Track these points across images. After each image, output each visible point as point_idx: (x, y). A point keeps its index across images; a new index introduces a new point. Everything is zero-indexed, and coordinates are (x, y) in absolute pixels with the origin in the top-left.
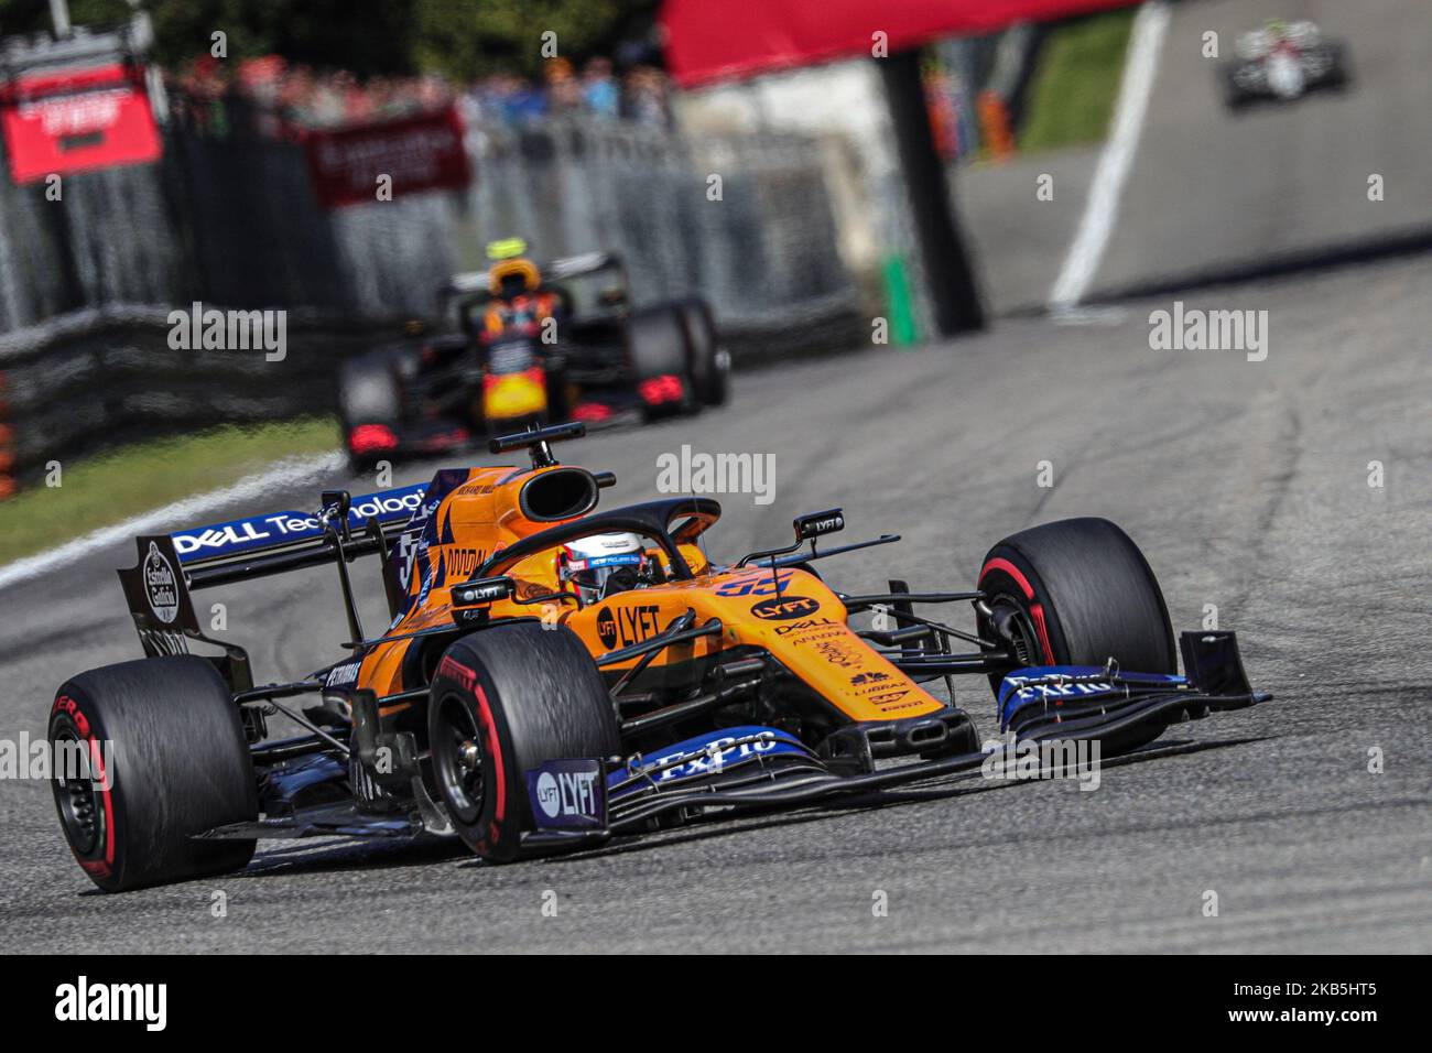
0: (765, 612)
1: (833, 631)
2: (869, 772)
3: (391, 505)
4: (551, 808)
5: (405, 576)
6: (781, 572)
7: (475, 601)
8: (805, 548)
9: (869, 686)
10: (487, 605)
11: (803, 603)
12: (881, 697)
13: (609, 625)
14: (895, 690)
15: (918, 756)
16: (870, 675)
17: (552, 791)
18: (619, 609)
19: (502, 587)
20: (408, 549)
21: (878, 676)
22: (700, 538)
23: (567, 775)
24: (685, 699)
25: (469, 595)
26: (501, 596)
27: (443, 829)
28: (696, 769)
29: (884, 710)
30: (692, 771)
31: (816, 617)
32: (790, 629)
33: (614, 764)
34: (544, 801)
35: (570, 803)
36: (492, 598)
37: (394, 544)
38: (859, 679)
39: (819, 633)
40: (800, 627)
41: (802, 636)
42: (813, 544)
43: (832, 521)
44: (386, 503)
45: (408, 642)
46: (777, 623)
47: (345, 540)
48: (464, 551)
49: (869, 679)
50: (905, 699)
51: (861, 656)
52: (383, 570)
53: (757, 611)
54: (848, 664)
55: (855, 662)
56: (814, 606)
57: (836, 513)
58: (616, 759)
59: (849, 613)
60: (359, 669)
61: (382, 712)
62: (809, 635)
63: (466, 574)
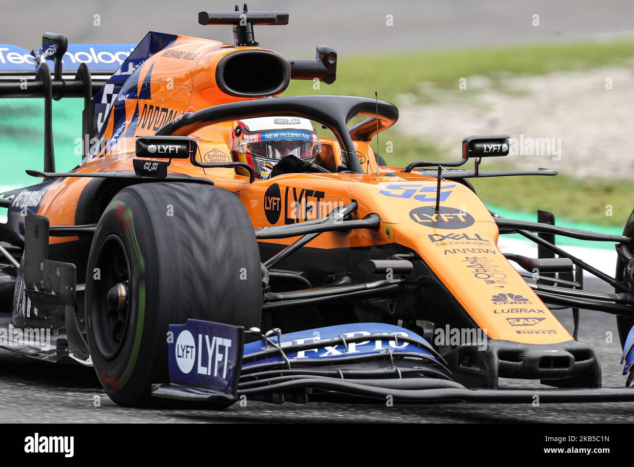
0: (422, 218)
1: (484, 247)
2: (493, 386)
3: (104, 57)
4: (185, 364)
5: (102, 121)
6: (444, 183)
7: (156, 155)
8: (469, 167)
9: (509, 307)
10: (166, 160)
11: (460, 216)
12: (518, 320)
13: (276, 201)
14: (532, 315)
15: (539, 381)
16: (511, 296)
17: (189, 349)
18: (287, 188)
19: (185, 147)
20: (109, 97)
21: (519, 299)
22: (374, 138)
23: (207, 337)
24: (331, 283)
25: (152, 148)
26: (181, 155)
27: (85, 359)
28: (330, 353)
29: (519, 332)
30: (325, 355)
31: (470, 231)
32: (443, 238)
33: (254, 333)
34: (179, 357)
35: (205, 364)
36: (172, 155)
37: (98, 91)
38: (498, 298)
39: (470, 247)
40: (453, 238)
41: (454, 246)
42: (477, 164)
43: (499, 146)
44: (100, 54)
45: (88, 180)
46: (431, 230)
47: (56, 80)
48: (158, 108)
49: (509, 299)
50: (540, 326)
51: (505, 276)
52: (84, 112)
53: (415, 216)
54: (492, 282)
55: (499, 282)
56: (469, 221)
57: (502, 141)
58: (256, 330)
59: (501, 232)
60: (43, 197)
61: (52, 240)
62: (461, 247)
63: (155, 129)
